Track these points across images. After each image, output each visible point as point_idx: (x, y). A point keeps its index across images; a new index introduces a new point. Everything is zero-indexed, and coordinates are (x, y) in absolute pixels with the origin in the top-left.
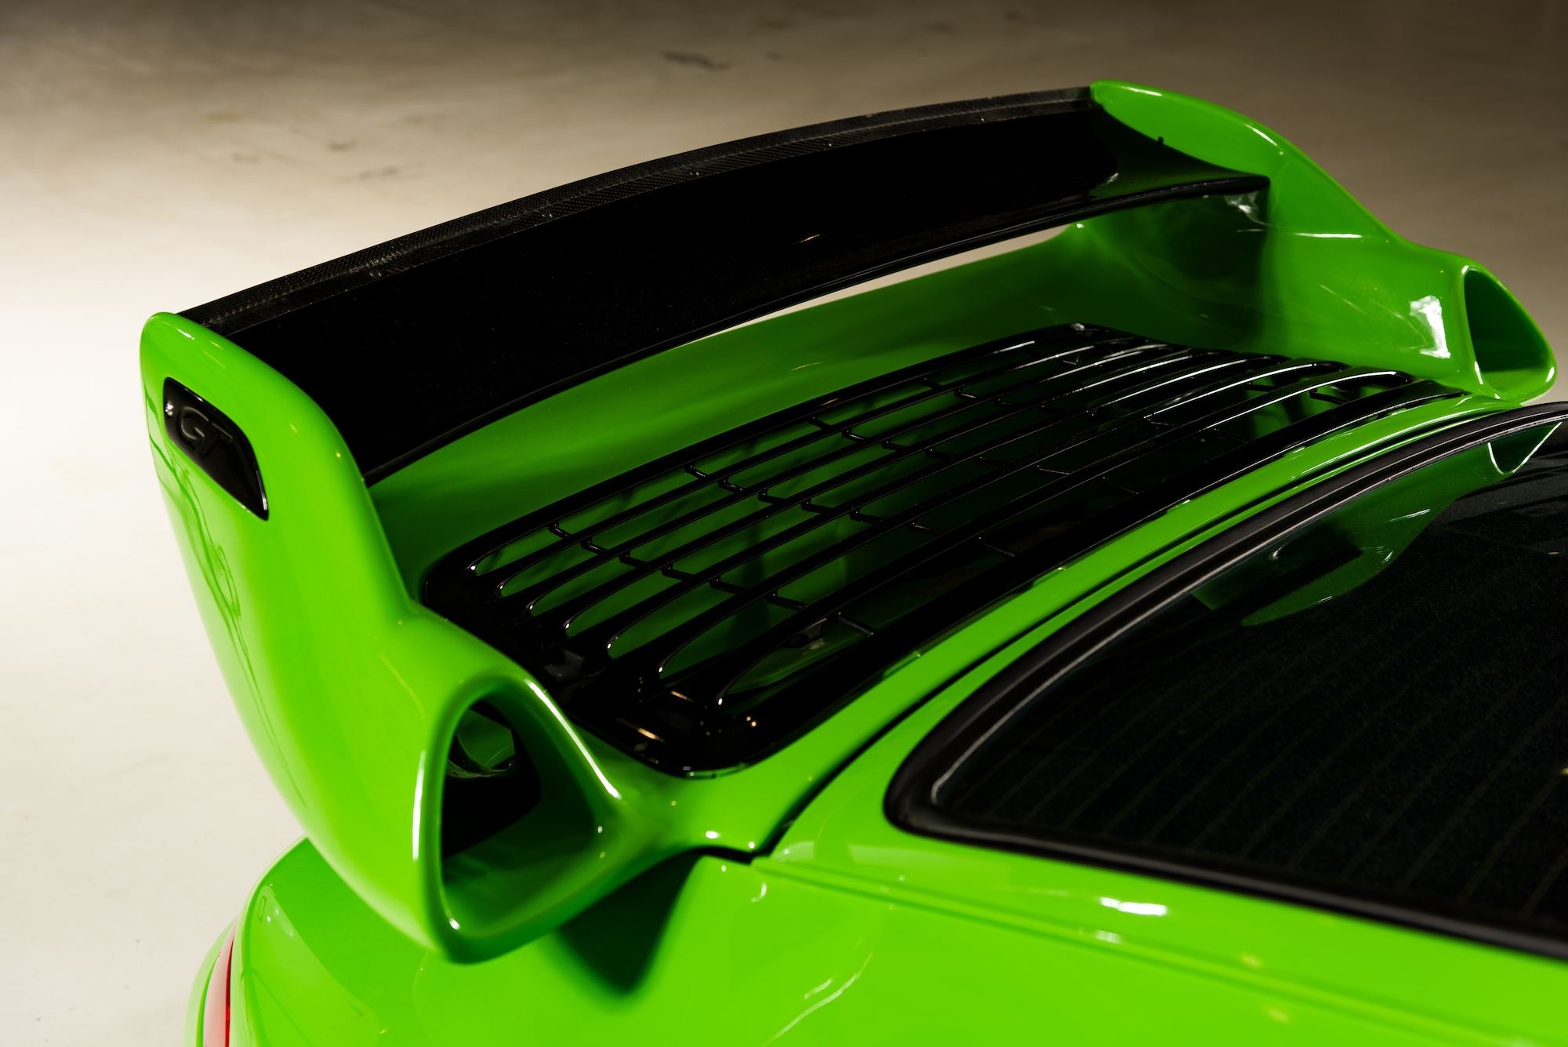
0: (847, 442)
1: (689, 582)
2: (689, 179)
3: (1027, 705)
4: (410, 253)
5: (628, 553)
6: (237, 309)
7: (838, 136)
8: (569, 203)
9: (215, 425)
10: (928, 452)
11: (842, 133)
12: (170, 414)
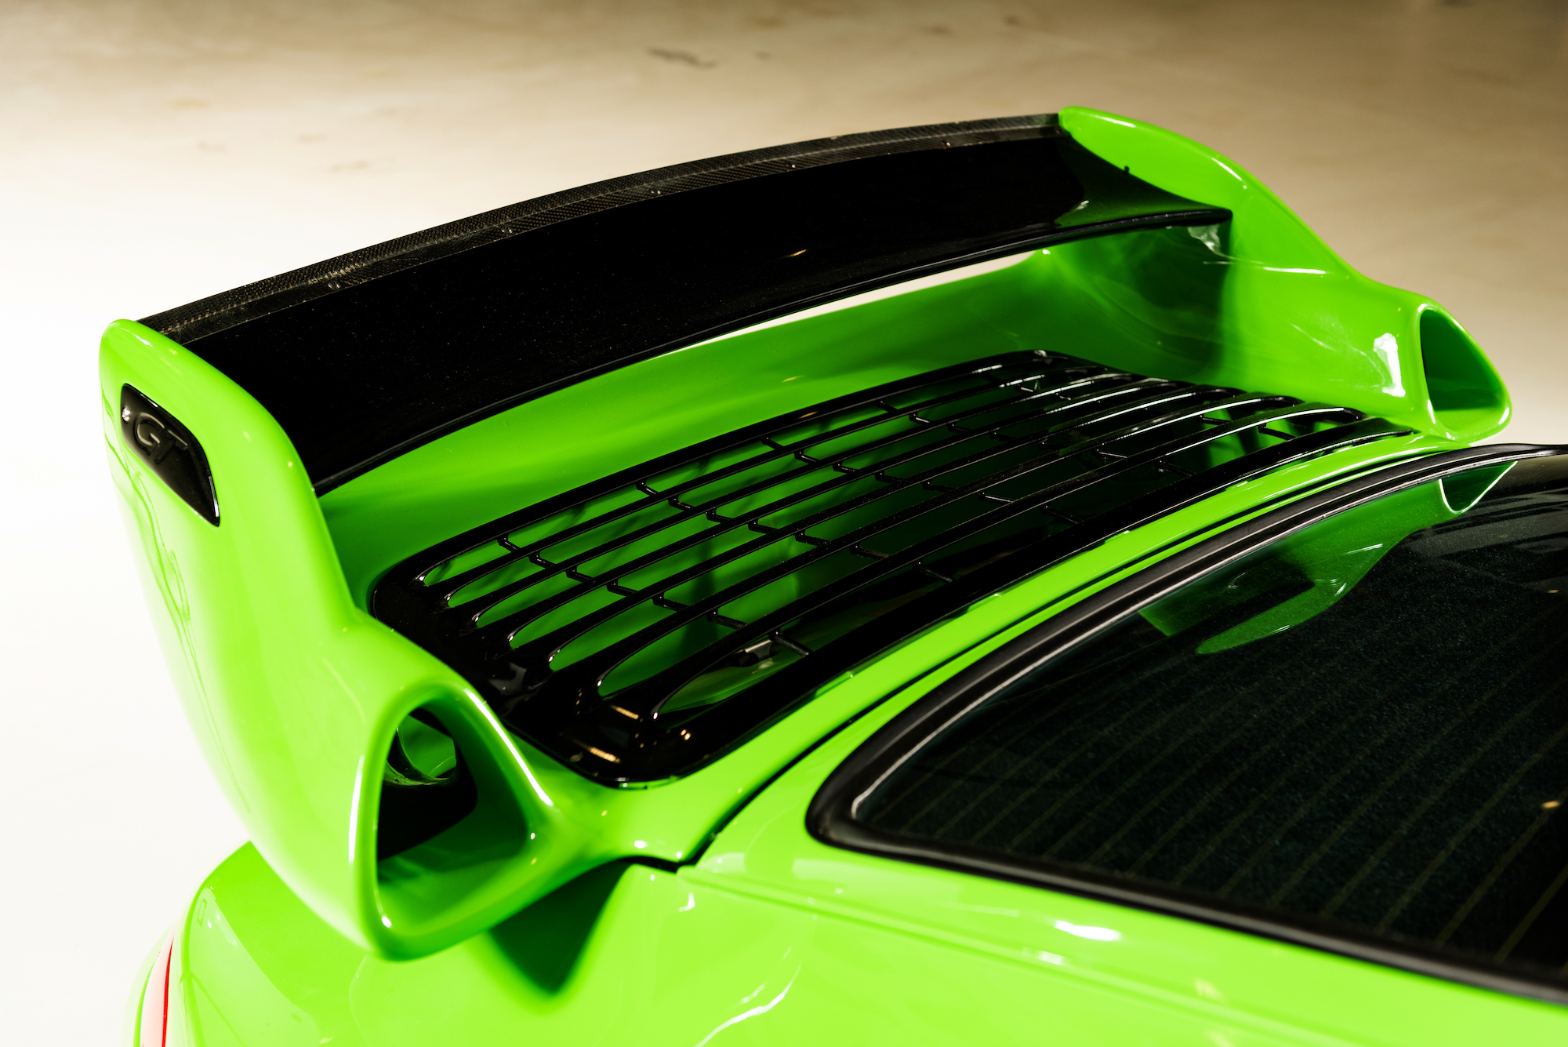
0: (800, 464)
1: (633, 598)
2: (650, 198)
3: (950, 726)
4: (369, 266)
5: (575, 568)
6: (196, 318)
7: (802, 158)
8: (529, 219)
9: (170, 431)
10: (877, 475)
11: (806, 154)
12: (127, 419)
